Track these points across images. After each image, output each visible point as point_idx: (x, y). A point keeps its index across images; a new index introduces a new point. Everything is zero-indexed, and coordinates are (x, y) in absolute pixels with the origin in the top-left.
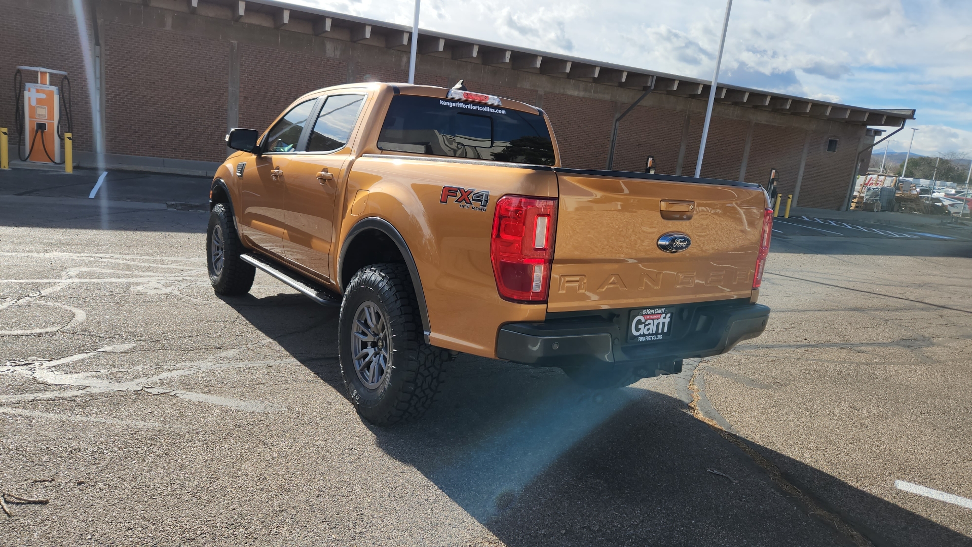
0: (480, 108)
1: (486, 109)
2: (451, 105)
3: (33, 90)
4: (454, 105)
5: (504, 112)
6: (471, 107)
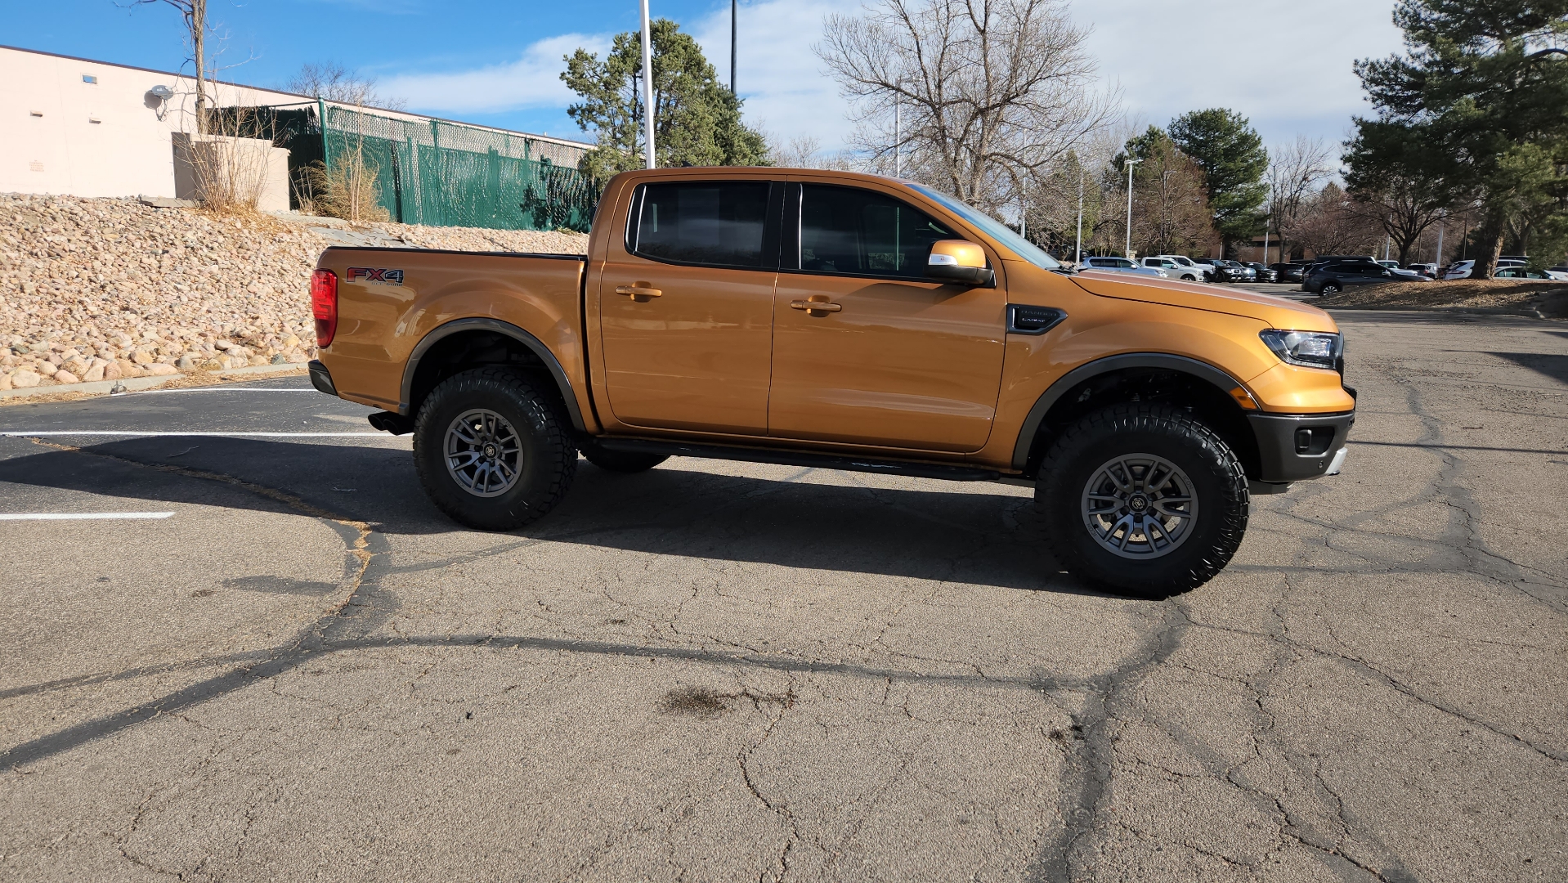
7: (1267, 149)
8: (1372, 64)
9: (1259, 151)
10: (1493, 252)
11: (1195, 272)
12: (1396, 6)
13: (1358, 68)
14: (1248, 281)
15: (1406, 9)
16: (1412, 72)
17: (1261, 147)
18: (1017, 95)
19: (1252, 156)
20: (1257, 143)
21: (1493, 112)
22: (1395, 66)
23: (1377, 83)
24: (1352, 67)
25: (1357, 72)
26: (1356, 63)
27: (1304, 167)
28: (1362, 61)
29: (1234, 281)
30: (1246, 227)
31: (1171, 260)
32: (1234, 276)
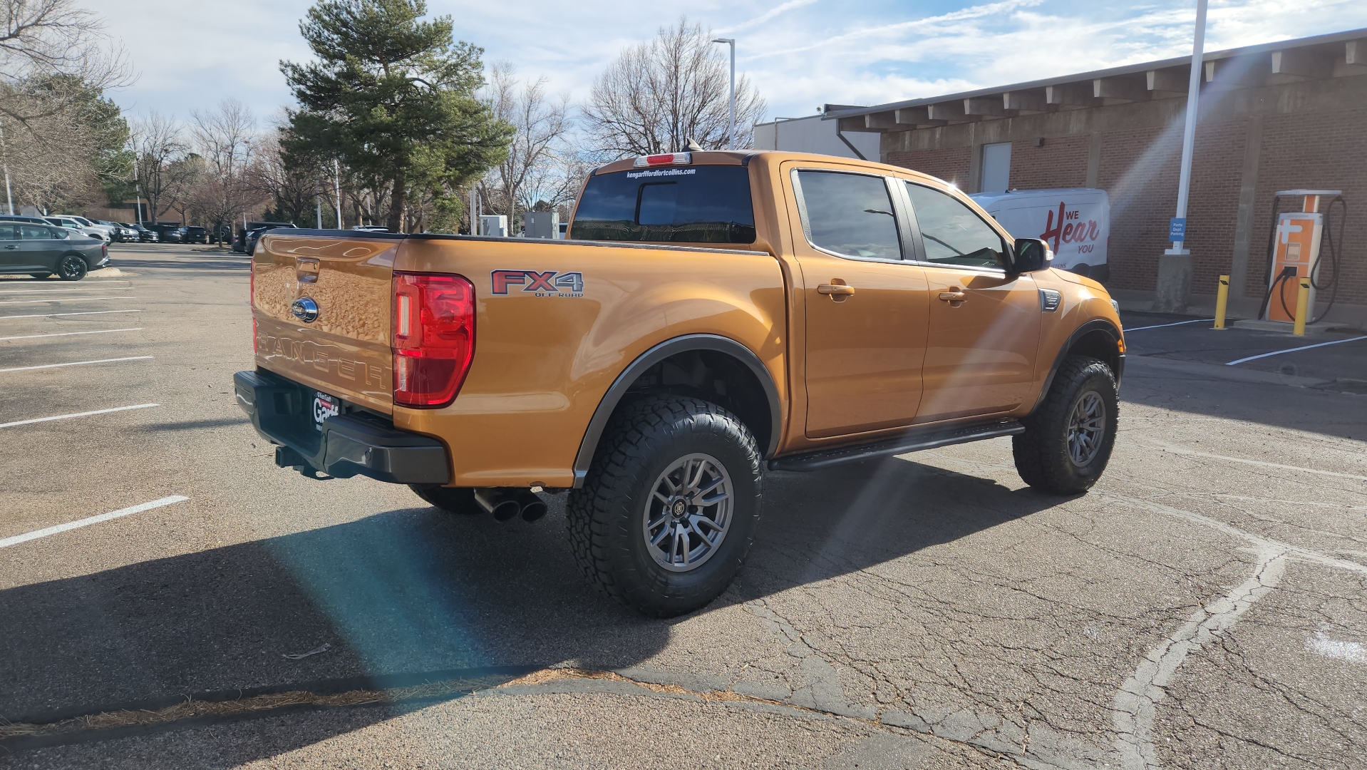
0: (665, 173)
1: (674, 172)
2: (636, 175)
3: (1287, 222)
4: (640, 175)
5: (693, 171)
6: (657, 173)
7: (127, 119)
8: (293, 66)
9: (119, 120)
10: (399, 224)
11: (101, 232)
12: (301, 21)
13: (283, 67)
14: (132, 241)
15: (313, 26)
16: (327, 80)
17: (121, 116)
18: (11, 36)
19: (113, 124)
20: (116, 111)
21: (397, 120)
22: (313, 72)
23: (299, 82)
24: (278, 66)
25: (282, 71)
26: (281, 63)
27: (162, 138)
28: (286, 62)
29: (124, 242)
30: (121, 190)
31: (71, 219)
32: (125, 236)
